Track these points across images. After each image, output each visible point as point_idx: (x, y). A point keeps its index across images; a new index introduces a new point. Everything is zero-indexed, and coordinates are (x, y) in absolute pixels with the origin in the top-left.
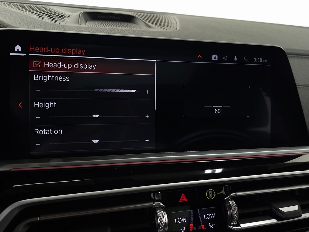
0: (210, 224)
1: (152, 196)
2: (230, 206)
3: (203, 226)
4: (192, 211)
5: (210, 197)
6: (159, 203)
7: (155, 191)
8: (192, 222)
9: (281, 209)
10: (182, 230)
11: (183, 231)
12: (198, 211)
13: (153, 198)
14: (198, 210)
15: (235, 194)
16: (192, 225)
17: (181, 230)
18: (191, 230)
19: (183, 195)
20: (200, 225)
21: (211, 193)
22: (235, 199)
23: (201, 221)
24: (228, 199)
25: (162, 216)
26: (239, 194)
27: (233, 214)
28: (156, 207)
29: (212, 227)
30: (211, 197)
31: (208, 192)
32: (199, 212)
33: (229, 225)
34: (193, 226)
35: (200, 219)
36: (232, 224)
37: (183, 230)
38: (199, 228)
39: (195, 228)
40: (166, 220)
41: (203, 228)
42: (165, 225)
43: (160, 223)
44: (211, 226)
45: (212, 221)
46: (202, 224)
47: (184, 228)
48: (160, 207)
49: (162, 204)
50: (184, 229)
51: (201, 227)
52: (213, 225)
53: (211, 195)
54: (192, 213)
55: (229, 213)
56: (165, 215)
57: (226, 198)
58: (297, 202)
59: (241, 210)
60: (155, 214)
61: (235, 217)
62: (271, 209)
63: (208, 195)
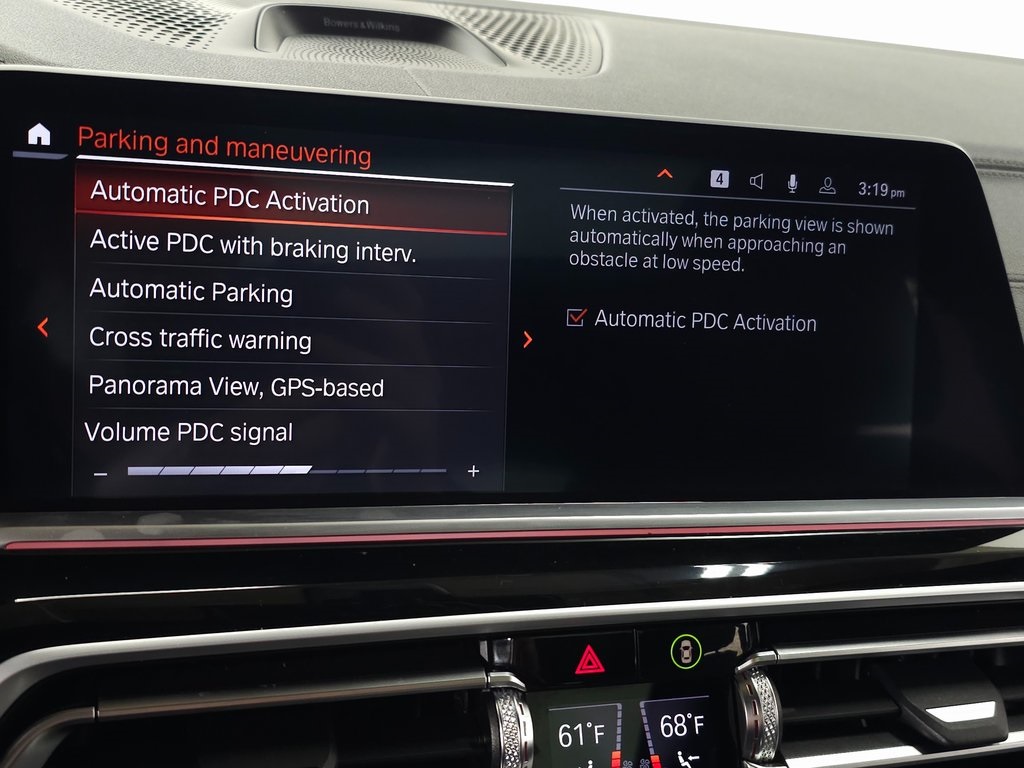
0: (680, 753)
1: (481, 647)
2: (754, 697)
3: (655, 758)
4: (620, 706)
5: (684, 661)
6: (507, 674)
7: (496, 636)
8: (619, 746)
9: (932, 712)
12: (640, 709)
13: (486, 658)
14: (642, 704)
15: (772, 653)
16: (616, 754)
19: (589, 652)
20: (648, 756)
21: (686, 648)
22: (771, 670)
23: (650, 744)
24: (749, 669)
25: (513, 720)
26: (785, 653)
27: (762, 723)
28: (496, 689)
29: (687, 764)
30: (689, 661)
31: (679, 644)
32: (643, 712)
33: (748, 761)
34: (623, 758)
35: (648, 736)
36: (759, 756)
38: (644, 764)
39: (629, 767)
40: (528, 736)
42: (525, 753)
43: (505, 748)
44: (686, 759)
45: (689, 744)
46: (652, 751)
47: (590, 762)
48: (511, 690)
49: (514, 680)
51: (651, 765)
52: (691, 758)
53: (686, 653)
54: (620, 714)
55: (749, 718)
56: (526, 717)
57: (739, 668)
58: (994, 691)
59: (792, 710)
60: (490, 714)
61: (769, 734)
62: (900, 712)
63: (678, 655)
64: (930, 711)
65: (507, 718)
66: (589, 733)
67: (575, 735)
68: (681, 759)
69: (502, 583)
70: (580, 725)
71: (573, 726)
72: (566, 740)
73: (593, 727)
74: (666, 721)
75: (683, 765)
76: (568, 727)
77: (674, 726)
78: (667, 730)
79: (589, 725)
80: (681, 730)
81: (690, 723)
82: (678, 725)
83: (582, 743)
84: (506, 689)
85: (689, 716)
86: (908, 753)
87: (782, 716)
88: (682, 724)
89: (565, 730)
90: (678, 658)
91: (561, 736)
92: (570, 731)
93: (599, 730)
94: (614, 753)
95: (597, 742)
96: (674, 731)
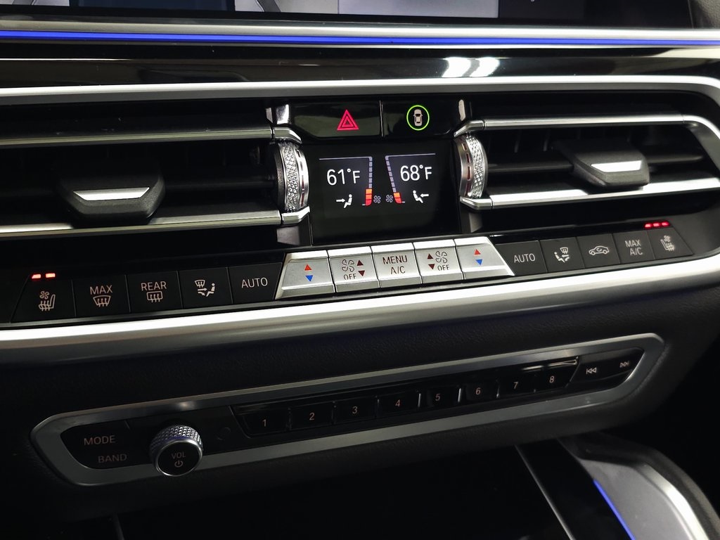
0: (414, 192)
1: (267, 111)
2: (468, 157)
3: (397, 195)
4: (371, 158)
5: (416, 124)
6: (287, 129)
8: (370, 186)
10: (345, 202)
11: (346, 204)
12: (385, 161)
13: (272, 121)
14: (387, 158)
15: (481, 122)
16: (369, 191)
17: (343, 200)
18: (368, 203)
19: (347, 115)
20: (392, 193)
21: (418, 115)
22: (480, 134)
23: (393, 185)
24: (464, 134)
25: (294, 168)
26: (489, 123)
27: (473, 173)
29: (420, 199)
30: (420, 124)
31: (412, 112)
32: (388, 163)
33: (463, 197)
34: (373, 194)
35: (392, 179)
36: (470, 194)
37: (347, 201)
38: (389, 199)
39: (378, 199)
40: (304, 176)
41: (399, 201)
42: (301, 191)
43: (287, 182)
44: (419, 196)
45: (421, 186)
46: (394, 190)
47: (350, 196)
48: (291, 141)
49: (292, 133)
50: (350, 200)
51: (394, 199)
52: (422, 195)
53: (418, 119)
54: (371, 164)
55: (464, 169)
56: (302, 160)
57: (457, 133)
58: (642, 156)
59: (495, 165)
60: (278, 165)
61: (478, 176)
62: (573, 168)
63: (412, 120)
64: (593, 165)
65: (290, 167)
66: (349, 176)
67: (339, 177)
68: (416, 196)
70: (342, 171)
71: (337, 171)
72: (332, 180)
73: (352, 172)
74: (405, 169)
75: (417, 200)
76: (334, 171)
77: (410, 173)
78: (405, 176)
79: (349, 170)
80: (415, 176)
81: (422, 172)
82: (413, 173)
83: (344, 183)
84: (287, 141)
85: (421, 167)
86: (577, 194)
87: (489, 168)
88: (416, 172)
89: (331, 173)
90: (412, 121)
91: (329, 177)
92: (336, 174)
93: (356, 174)
94: (367, 190)
95: (355, 182)
96: (410, 176)
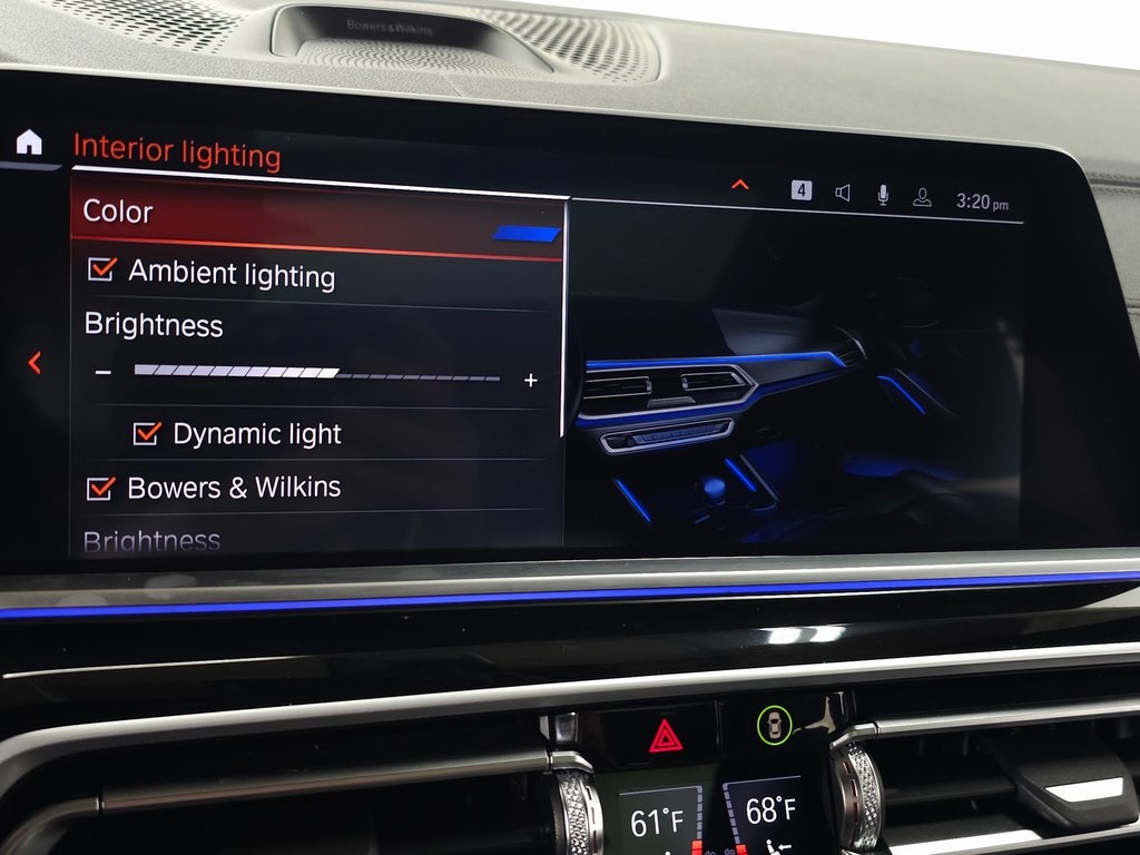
0: (769, 842)
1: (542, 723)
2: (852, 777)
3: (741, 848)
4: (700, 789)
5: (772, 736)
6: (572, 753)
7: (558, 709)
8: (699, 835)
9: (1052, 790)
12: (723, 792)
13: (547, 735)
14: (725, 787)
15: (872, 725)
16: (697, 844)
19: (665, 728)
20: (733, 846)
21: (775, 721)
22: (870, 745)
23: (735, 831)
24: (845, 745)
25: (580, 806)
26: (886, 726)
27: (862, 805)
28: (560, 771)
30: (778, 736)
32: (727, 796)
33: (847, 849)
34: (704, 849)
35: (733, 822)
36: (858, 844)
40: (596, 824)
42: (593, 844)
43: (571, 838)
44: (776, 849)
45: (778, 832)
46: (737, 840)
48: (577, 771)
49: (580, 760)
52: (781, 847)
53: (775, 728)
54: (700, 798)
55: (847, 801)
56: (594, 803)
57: (835, 744)
58: (1121, 766)
59: (895, 791)
60: (553, 800)
61: (870, 818)
62: (1015, 792)
63: (766, 729)
64: (1048, 789)
65: (573, 804)
66: (665, 820)
67: (650, 822)
68: (771, 849)
69: (564, 649)
70: (655, 812)
71: (647, 813)
72: (639, 828)
73: (670, 813)
74: (753, 805)
76: (642, 813)
77: (761, 811)
78: (754, 815)
79: (666, 811)
80: (769, 815)
81: (780, 808)
82: (767, 810)
83: (657, 832)
84: (571, 771)
85: (779, 799)
86: (1026, 837)
87: (885, 797)
88: (771, 809)
89: (638, 817)
90: (766, 733)
91: (634, 825)
92: (645, 818)
93: (677, 817)
94: (694, 843)
95: (675, 830)
96: (762, 816)
